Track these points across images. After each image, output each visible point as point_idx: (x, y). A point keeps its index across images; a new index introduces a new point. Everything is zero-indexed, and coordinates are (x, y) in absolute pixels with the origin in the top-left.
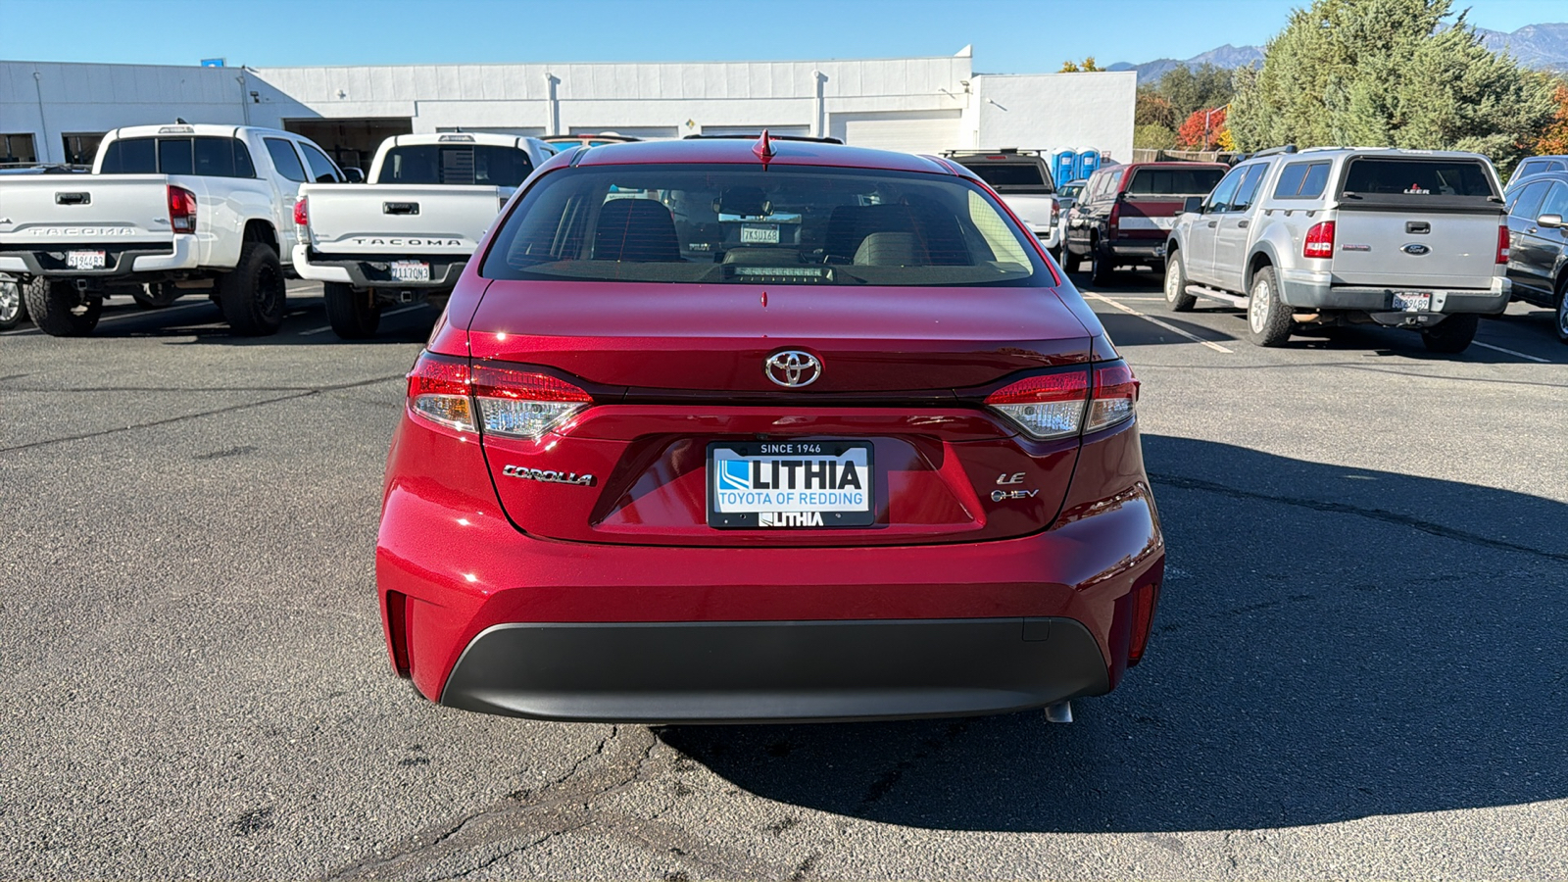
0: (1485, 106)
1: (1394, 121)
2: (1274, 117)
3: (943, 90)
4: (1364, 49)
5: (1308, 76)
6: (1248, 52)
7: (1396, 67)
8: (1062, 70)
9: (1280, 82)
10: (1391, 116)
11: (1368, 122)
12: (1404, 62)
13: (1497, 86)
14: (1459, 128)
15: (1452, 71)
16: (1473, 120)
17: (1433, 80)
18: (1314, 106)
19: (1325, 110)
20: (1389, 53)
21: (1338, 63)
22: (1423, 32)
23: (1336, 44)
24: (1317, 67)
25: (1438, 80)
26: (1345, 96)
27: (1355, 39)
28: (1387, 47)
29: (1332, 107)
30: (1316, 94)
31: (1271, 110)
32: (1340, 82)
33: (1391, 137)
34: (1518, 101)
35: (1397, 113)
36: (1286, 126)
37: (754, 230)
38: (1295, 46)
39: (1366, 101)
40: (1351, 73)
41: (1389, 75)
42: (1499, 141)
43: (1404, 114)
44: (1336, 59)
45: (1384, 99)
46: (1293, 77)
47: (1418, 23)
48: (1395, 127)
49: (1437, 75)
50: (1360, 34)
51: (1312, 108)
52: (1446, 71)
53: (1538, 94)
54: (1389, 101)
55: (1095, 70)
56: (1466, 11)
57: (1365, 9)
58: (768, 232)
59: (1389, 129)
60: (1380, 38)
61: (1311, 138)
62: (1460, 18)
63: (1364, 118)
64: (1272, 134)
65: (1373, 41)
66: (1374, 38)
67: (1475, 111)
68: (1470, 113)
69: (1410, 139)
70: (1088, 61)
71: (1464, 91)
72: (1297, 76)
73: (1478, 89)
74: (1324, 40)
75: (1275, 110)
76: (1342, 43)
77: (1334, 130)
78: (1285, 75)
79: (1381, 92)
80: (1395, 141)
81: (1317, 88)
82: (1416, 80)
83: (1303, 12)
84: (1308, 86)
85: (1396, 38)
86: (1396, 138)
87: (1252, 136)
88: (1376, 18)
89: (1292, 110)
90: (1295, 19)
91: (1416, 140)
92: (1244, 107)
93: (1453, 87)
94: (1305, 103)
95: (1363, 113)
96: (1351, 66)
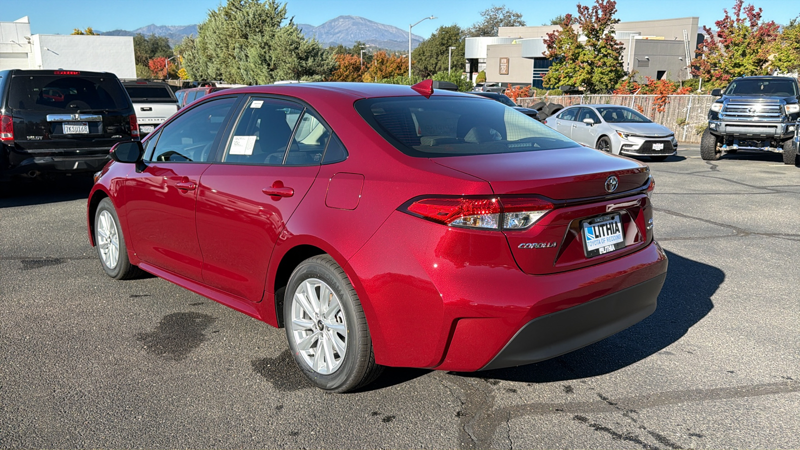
0: (310, 62)
1: (271, 67)
2: (208, 63)
3: (13, 41)
4: (250, 32)
5: (224, 42)
6: (164, 28)
7: (268, 42)
8: (73, 33)
9: (210, 46)
10: (269, 65)
11: (259, 68)
12: (270, 40)
13: (313, 52)
14: (300, 71)
15: (294, 45)
16: (306, 68)
17: (286, 49)
18: (230, 58)
19: (236, 61)
20: (263, 34)
21: (239, 38)
22: (276, 26)
23: (236, 28)
24: (228, 39)
25: (288, 49)
26: (245, 55)
27: (246, 27)
28: (261, 32)
29: (239, 59)
30: (230, 53)
31: (206, 60)
32: (241, 47)
33: (271, 75)
34: (322, 60)
35: (272, 64)
36: (215, 68)
37: (72, 126)
38: (214, 28)
39: (257, 58)
40: (246, 43)
41: (265, 45)
42: (318, 78)
43: (275, 64)
44: (237, 36)
45: (265, 57)
46: (216, 44)
47: (273, 21)
48: (272, 70)
49: (288, 47)
50: (247, 24)
51: (229, 60)
52: (291, 45)
53: (330, 57)
54: (267, 58)
55: (94, 34)
56: (293, 17)
57: (247, 13)
58: (81, 127)
59: (269, 72)
60: (257, 27)
61: (230, 74)
62: (291, 20)
63: (257, 65)
64: (209, 72)
65: (254, 28)
66: (254, 27)
67: (306, 64)
68: (304, 65)
69: (280, 76)
70: (88, 29)
71: (300, 55)
72: (218, 43)
73: (306, 54)
74: (230, 26)
75: (208, 60)
76: (239, 28)
77: (242, 71)
78: (211, 43)
79: (263, 53)
80: (273, 77)
81: (230, 50)
82: (279, 48)
83: (215, 12)
84: (224, 49)
85: (264, 28)
86: (273, 76)
87: (198, 72)
88: (254, 17)
89: (217, 60)
90: (211, 15)
91: (283, 77)
92: (191, 58)
93: (295, 53)
94: (225, 57)
95: (256, 63)
96: (245, 40)
